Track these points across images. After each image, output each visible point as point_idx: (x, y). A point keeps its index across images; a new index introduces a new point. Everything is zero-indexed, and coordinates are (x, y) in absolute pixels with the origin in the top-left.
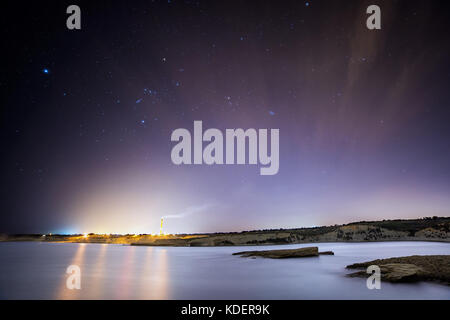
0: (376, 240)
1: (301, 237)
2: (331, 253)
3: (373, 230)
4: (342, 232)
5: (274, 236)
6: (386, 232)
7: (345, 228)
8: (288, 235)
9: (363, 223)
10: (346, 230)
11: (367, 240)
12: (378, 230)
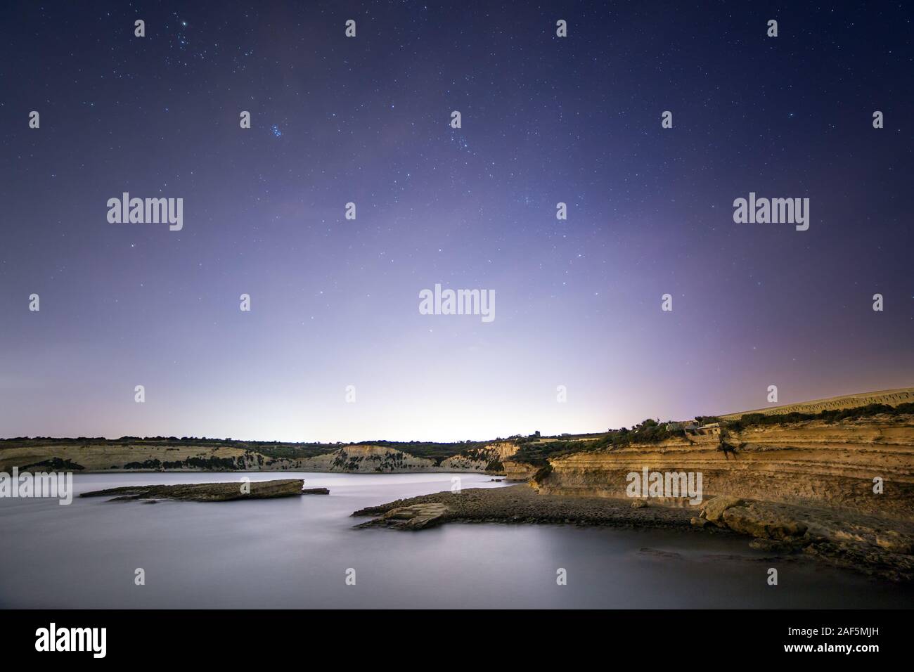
0: (392, 472)
1: (266, 459)
2: (324, 492)
3: (392, 456)
4: (345, 455)
5: (207, 453)
6: (409, 459)
7: (353, 449)
8: (241, 453)
9: (382, 443)
10: (351, 452)
11: (379, 471)
12: (400, 456)
